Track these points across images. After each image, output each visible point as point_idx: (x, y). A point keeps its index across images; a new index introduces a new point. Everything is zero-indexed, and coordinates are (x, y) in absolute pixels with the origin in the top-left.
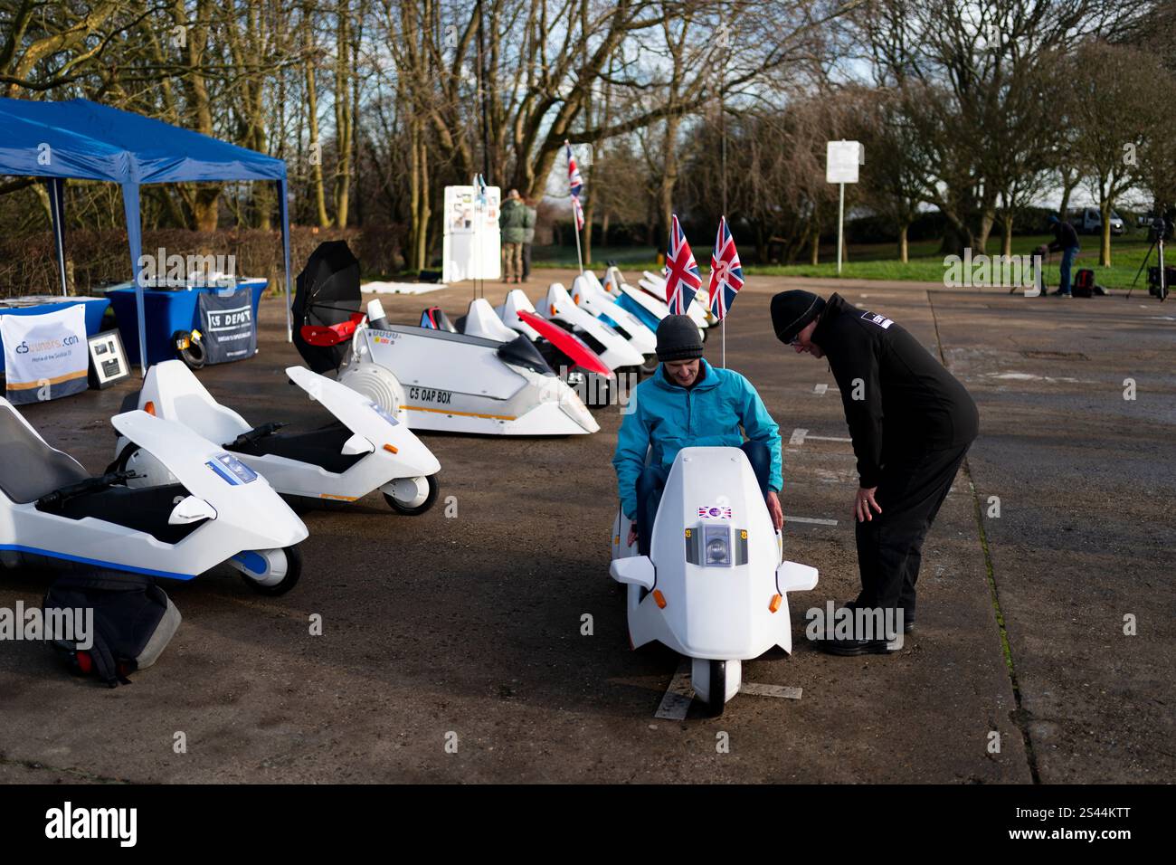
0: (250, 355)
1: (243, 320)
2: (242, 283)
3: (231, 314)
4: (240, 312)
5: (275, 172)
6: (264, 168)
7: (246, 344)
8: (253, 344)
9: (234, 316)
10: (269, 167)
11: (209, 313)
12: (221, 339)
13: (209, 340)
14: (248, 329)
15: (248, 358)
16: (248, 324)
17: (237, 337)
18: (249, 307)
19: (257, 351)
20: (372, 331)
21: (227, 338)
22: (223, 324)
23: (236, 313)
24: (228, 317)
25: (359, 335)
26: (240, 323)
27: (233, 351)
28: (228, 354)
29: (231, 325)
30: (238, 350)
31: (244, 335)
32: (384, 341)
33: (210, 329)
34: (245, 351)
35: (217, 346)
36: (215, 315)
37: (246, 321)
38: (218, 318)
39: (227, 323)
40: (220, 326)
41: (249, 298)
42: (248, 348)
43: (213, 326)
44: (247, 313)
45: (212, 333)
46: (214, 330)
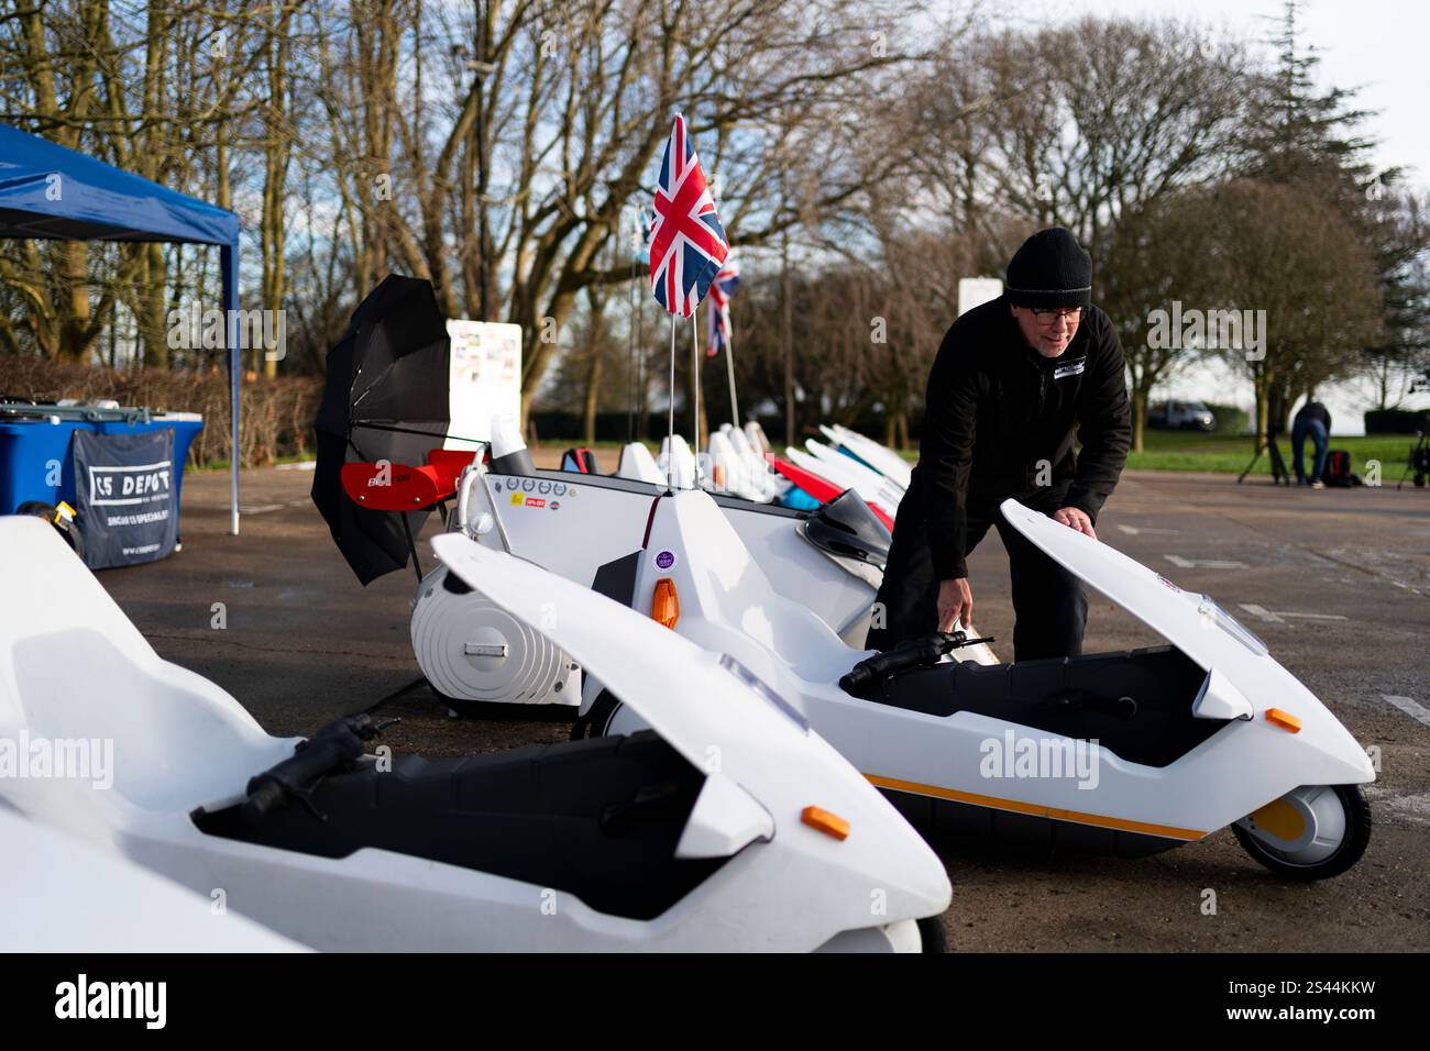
0: (165, 553)
1: (155, 487)
2: (157, 419)
3: (134, 475)
4: (152, 473)
5: (220, 230)
6: (202, 220)
7: (159, 531)
8: (171, 536)
9: (140, 479)
10: (210, 220)
11: (92, 469)
12: (113, 521)
13: (90, 522)
14: (163, 505)
15: (161, 560)
16: (166, 496)
17: (142, 519)
18: (167, 464)
19: (178, 548)
20: (502, 479)
21: (125, 521)
22: (117, 492)
23: (144, 473)
24: (128, 480)
25: (473, 487)
26: (150, 493)
27: (132, 546)
28: (126, 551)
29: (133, 495)
30: (144, 545)
31: (157, 517)
32: (535, 503)
33: (93, 502)
34: (155, 547)
35: (105, 535)
36: (103, 475)
37: (162, 489)
38: (108, 480)
39: (126, 491)
40: (112, 497)
41: (169, 449)
42: (161, 540)
43: (98, 497)
44: (164, 475)
45: (96, 507)
46: (101, 503)
